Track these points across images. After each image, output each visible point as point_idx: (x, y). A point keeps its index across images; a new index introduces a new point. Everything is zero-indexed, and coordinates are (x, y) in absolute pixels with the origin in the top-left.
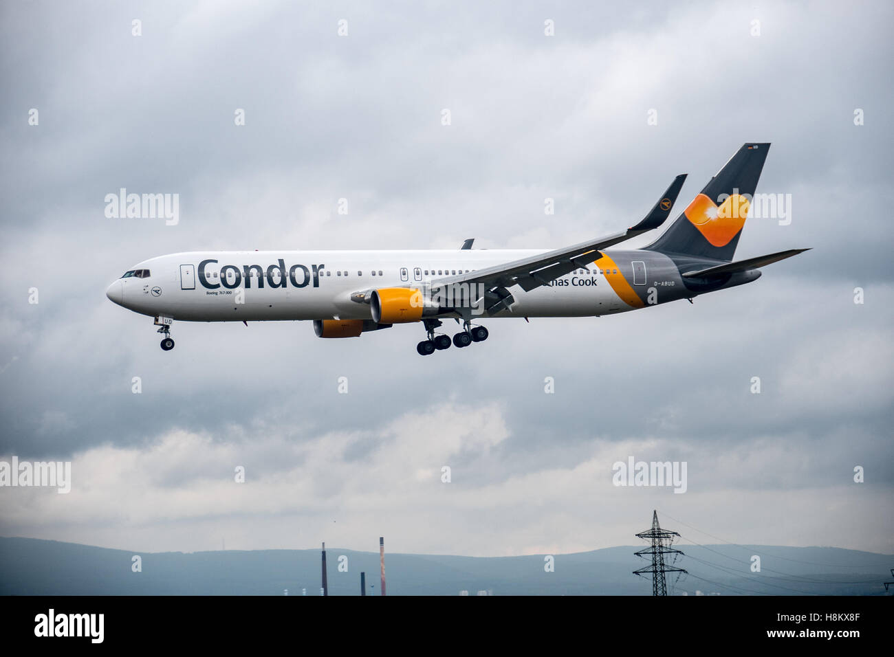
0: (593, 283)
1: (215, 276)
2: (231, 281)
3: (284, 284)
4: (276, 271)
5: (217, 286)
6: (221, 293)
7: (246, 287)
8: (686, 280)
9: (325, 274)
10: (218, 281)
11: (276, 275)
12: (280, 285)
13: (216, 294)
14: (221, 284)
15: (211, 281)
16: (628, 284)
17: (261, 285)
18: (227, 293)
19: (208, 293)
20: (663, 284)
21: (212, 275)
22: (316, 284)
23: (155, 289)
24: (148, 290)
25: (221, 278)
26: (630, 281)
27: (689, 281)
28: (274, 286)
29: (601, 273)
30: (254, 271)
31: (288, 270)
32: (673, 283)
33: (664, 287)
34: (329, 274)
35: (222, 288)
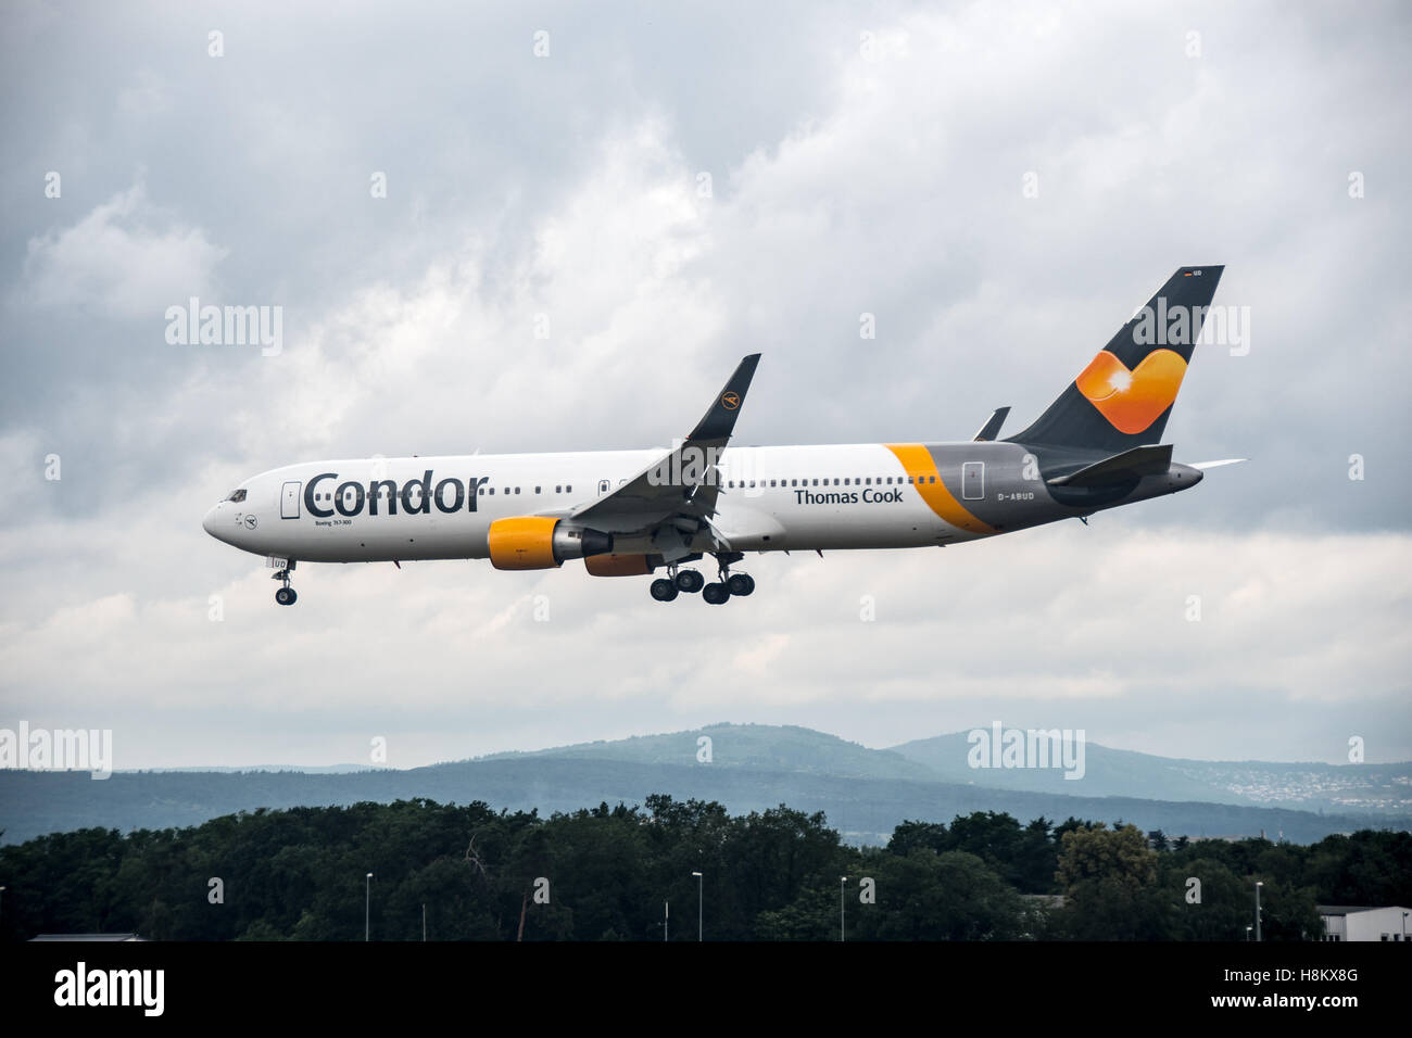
0: (897, 497)
1: (328, 497)
2: (350, 505)
3: (425, 507)
4: (416, 489)
5: (330, 513)
6: (336, 522)
7: (371, 514)
8: (1054, 489)
9: (487, 492)
10: (330, 505)
11: (415, 494)
12: (418, 510)
13: (330, 524)
14: (335, 511)
15: (321, 505)
16: (952, 499)
17: (393, 510)
18: (345, 522)
19: (317, 523)
20: (1013, 497)
21: (323, 497)
22: (473, 507)
23: (250, 518)
24: (242, 519)
25: (336, 502)
26: (956, 493)
27: (1060, 490)
28: (410, 510)
29: (911, 482)
30: (384, 490)
31: (433, 487)
32: (1031, 496)
33: (1016, 501)
34: (492, 491)
35: (337, 516)
